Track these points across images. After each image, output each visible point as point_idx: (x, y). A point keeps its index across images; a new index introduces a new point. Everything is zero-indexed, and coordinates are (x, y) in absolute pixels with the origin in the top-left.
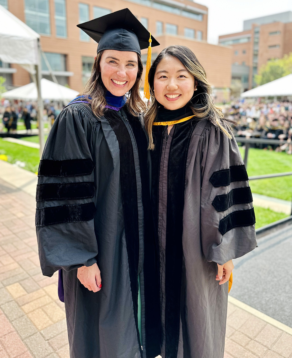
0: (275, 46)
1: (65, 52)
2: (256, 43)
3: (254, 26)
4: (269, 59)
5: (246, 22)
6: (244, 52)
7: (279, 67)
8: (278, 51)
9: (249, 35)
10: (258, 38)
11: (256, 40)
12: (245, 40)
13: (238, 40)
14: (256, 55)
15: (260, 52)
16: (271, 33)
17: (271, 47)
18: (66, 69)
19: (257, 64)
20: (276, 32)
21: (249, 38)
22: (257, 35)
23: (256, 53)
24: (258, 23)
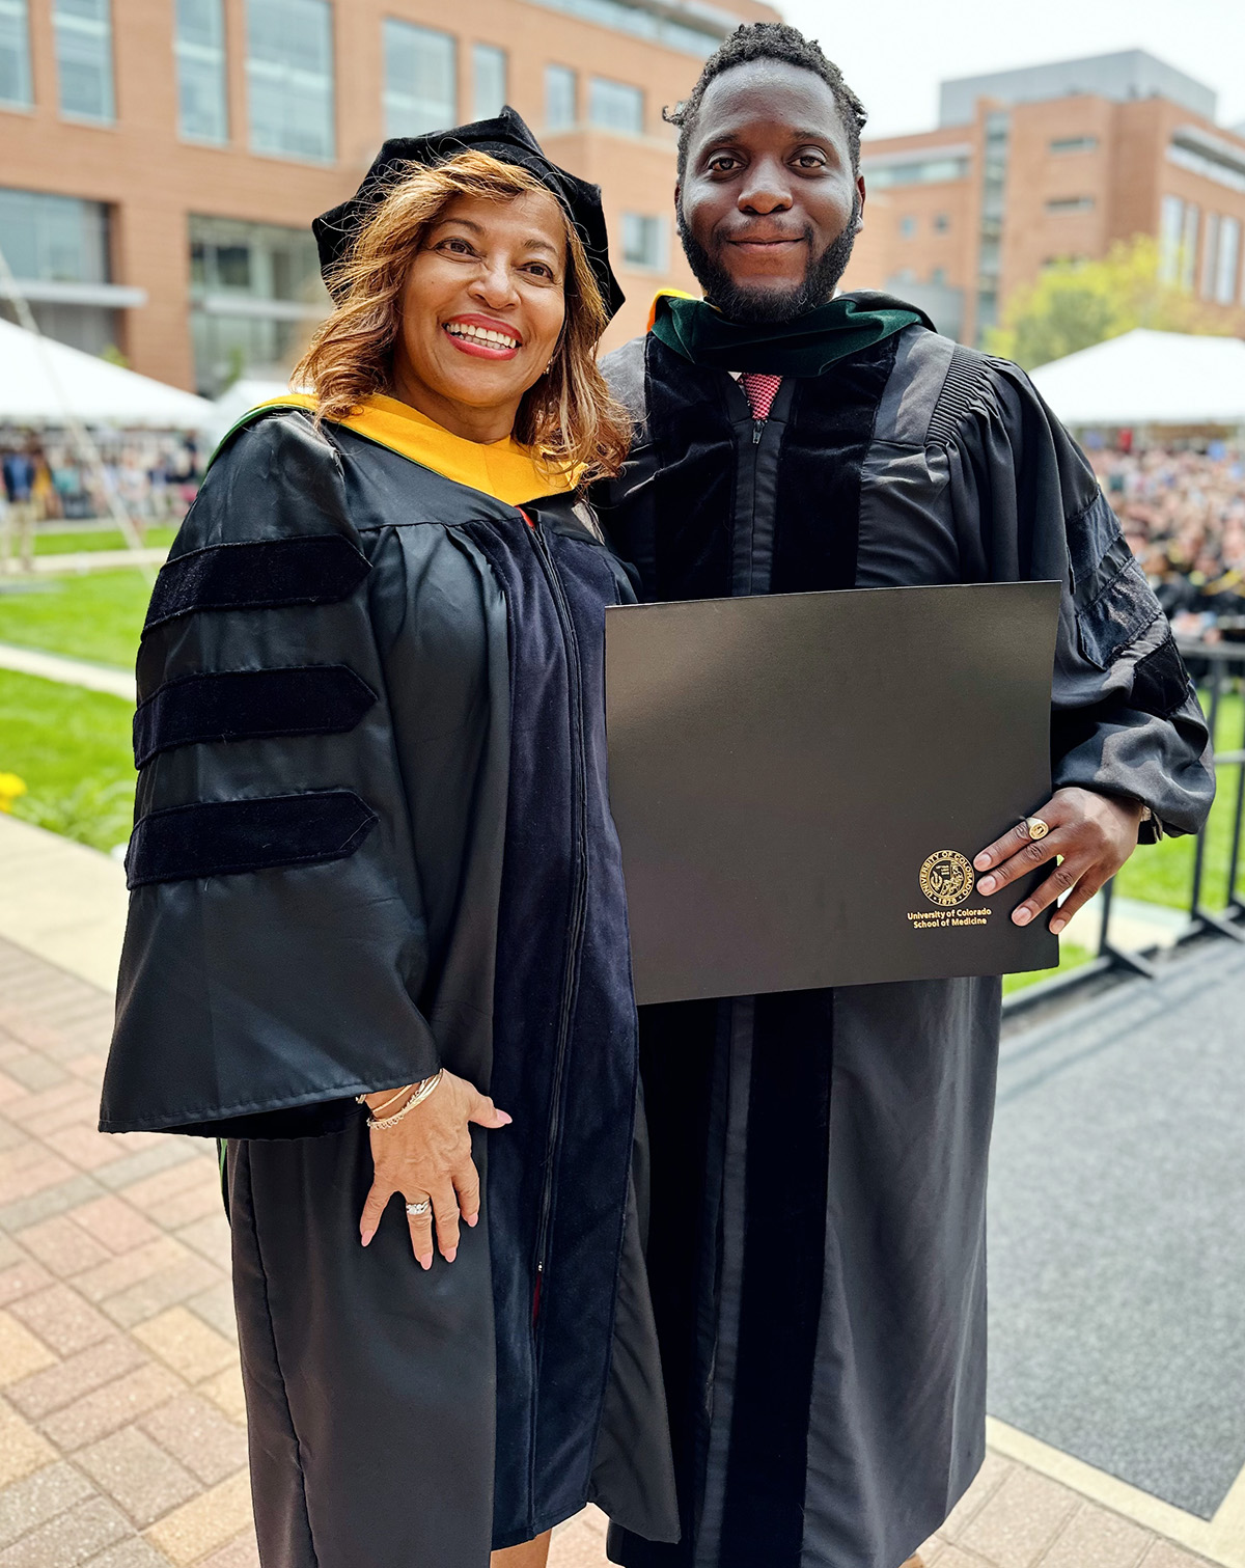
0: (1072, 201)
1: (106, 190)
2: (995, 186)
3: (985, 110)
4: (1049, 262)
5: (950, 90)
6: (941, 225)
7: (1088, 295)
8: (1086, 224)
9: (963, 149)
10: (1001, 164)
11: (994, 173)
12: (944, 172)
13: (916, 166)
14: (991, 240)
15: (1010, 228)
16: (1060, 144)
17: (1056, 203)
18: (111, 274)
19: (994, 278)
20: (1077, 141)
21: (962, 161)
22: (998, 151)
23: (991, 229)
24: (1004, 98)
